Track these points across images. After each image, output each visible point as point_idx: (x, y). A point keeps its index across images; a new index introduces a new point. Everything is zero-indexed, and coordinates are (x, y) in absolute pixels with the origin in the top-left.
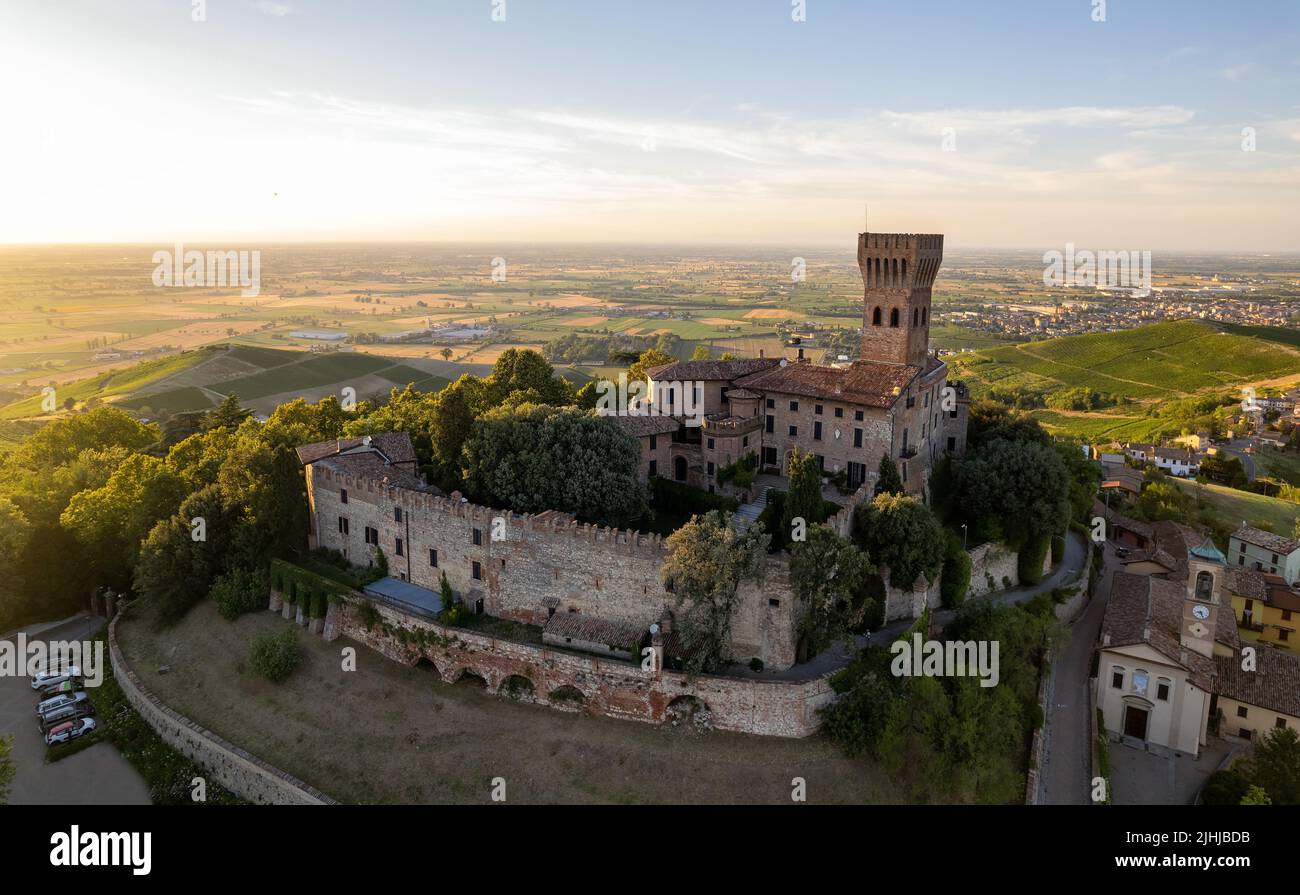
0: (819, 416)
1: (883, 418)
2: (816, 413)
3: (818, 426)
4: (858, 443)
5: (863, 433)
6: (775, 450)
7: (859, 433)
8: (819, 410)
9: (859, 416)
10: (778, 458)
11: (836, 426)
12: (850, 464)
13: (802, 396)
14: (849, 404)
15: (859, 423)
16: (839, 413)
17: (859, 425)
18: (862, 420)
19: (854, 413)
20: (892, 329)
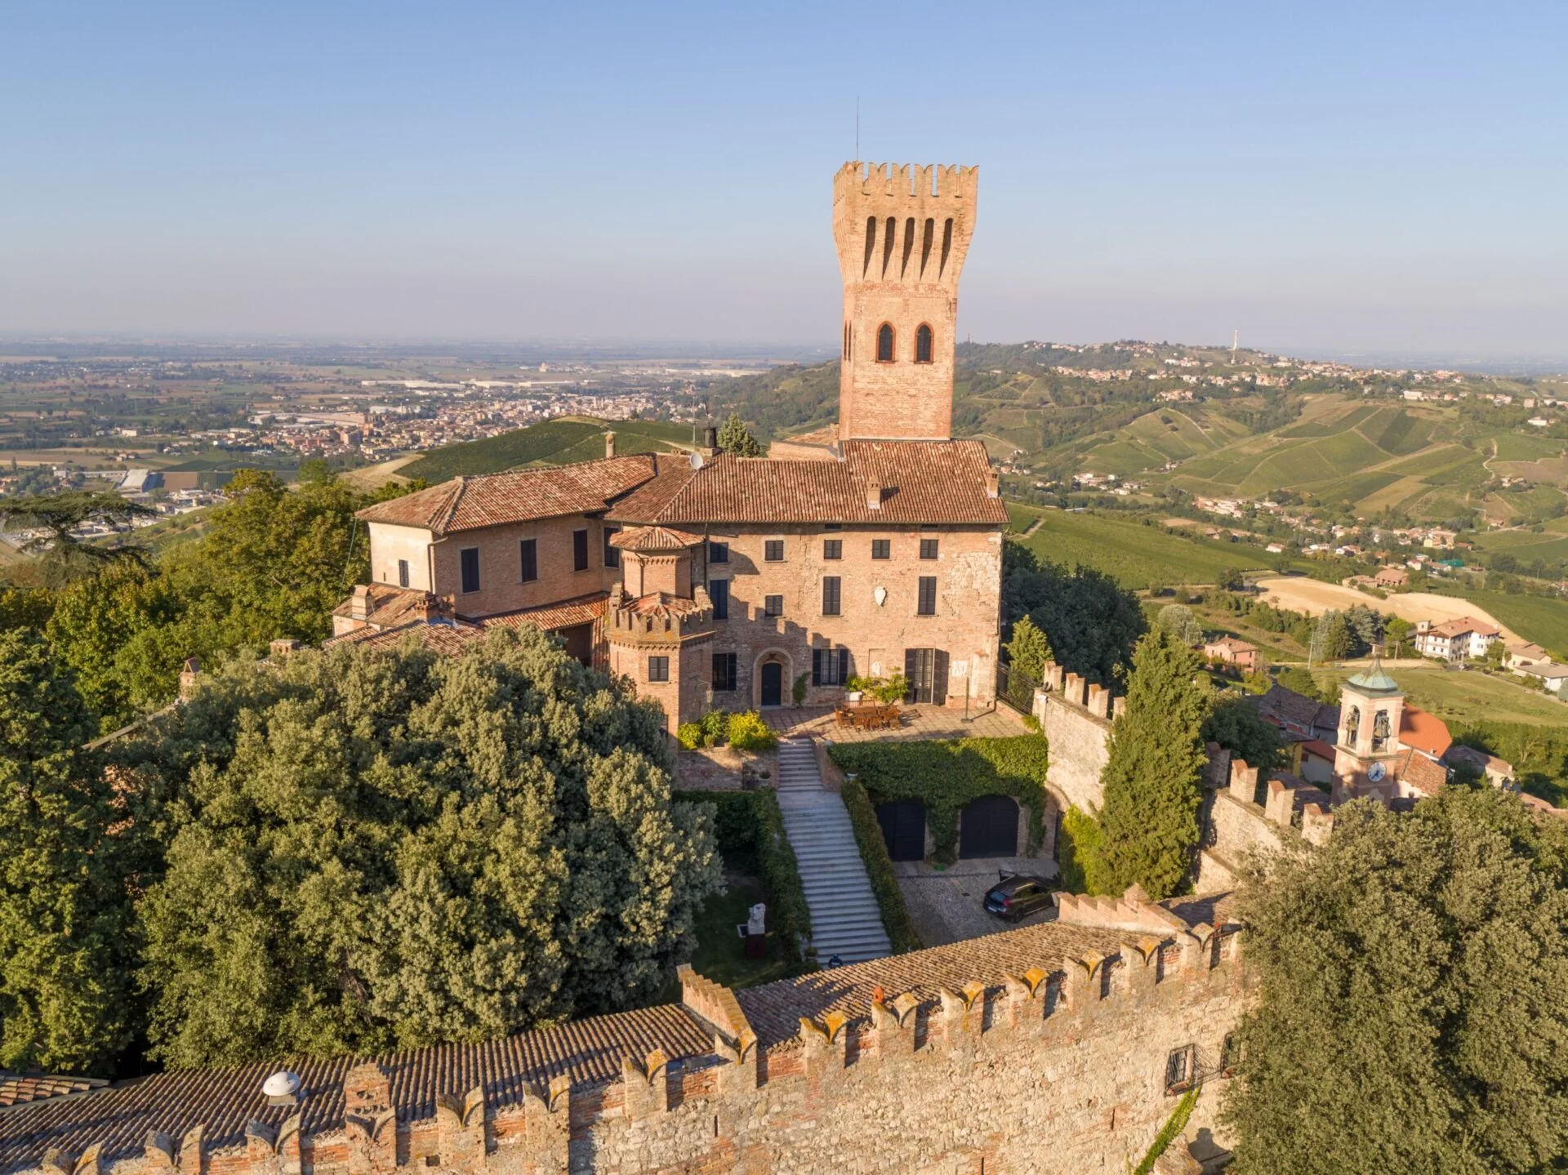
0: (832, 564)
1: (981, 545)
2: (826, 558)
3: (832, 587)
4: (927, 607)
5: (939, 586)
6: (733, 657)
7: (928, 587)
8: (833, 552)
9: (929, 551)
10: (740, 673)
11: (873, 579)
12: (911, 654)
13: (791, 528)
14: (903, 528)
15: (929, 564)
16: (881, 551)
17: (929, 569)
18: (935, 557)
19: (917, 544)
20: (919, 368)
